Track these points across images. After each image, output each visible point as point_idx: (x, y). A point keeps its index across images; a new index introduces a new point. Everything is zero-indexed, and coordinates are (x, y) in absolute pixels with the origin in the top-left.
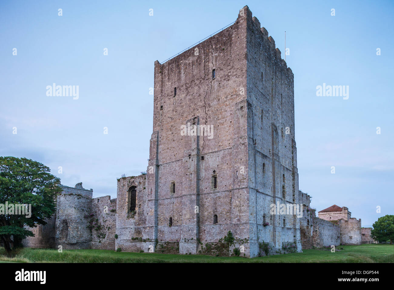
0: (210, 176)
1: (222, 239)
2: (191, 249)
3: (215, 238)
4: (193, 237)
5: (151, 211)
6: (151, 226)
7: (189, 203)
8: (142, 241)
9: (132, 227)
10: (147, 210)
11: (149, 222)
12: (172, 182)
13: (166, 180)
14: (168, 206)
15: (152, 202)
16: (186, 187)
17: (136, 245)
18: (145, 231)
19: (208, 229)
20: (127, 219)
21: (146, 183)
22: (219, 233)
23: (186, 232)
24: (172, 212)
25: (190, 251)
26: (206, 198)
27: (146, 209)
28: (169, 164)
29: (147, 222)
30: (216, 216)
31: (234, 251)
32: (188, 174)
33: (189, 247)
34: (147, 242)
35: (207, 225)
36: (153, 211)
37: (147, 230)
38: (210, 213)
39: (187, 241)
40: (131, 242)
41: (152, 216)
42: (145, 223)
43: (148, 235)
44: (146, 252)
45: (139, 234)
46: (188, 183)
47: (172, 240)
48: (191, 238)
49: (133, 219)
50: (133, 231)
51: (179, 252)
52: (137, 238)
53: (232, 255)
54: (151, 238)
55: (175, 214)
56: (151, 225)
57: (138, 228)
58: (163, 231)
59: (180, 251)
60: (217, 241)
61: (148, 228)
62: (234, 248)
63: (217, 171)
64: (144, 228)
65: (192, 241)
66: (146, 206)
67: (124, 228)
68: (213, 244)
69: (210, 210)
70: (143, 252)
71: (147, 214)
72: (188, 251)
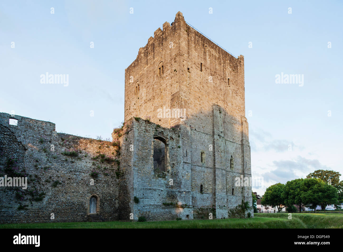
0: (230, 159)
1: (237, 206)
2: (225, 215)
3: (234, 206)
4: (224, 204)
5: (187, 175)
6: (187, 191)
7: (221, 176)
8: (179, 208)
9: (162, 189)
10: (183, 173)
11: (185, 187)
12: (202, 151)
13: (197, 147)
14: (199, 173)
15: (188, 165)
16: (219, 161)
17: (170, 212)
18: (180, 195)
19: (230, 198)
20: (153, 178)
21: (180, 142)
22: (236, 202)
23: (220, 200)
24: (203, 180)
25: (224, 216)
26: (228, 174)
27: (181, 171)
28: (199, 133)
29: (182, 186)
30: (233, 189)
31: (247, 215)
32: (219, 151)
33: (223, 213)
34: (185, 209)
35: (229, 195)
36: (189, 175)
37: (183, 195)
38: (230, 186)
39: (221, 208)
40: (163, 208)
41: (188, 180)
42: (180, 187)
43: (185, 201)
44: (184, 219)
45: (173, 198)
46: (219, 159)
47: (204, 207)
48: (223, 205)
49: (164, 179)
50: (165, 194)
51: (216, 218)
52: (171, 204)
53: (247, 217)
54: (188, 204)
55: (205, 183)
56: (187, 189)
57: (172, 191)
58: (195, 197)
59: (216, 216)
60: (235, 208)
61: (185, 193)
62: (247, 212)
63: (233, 157)
64: (179, 192)
65: (224, 208)
66: (181, 168)
67: (150, 189)
68: (233, 210)
69: (230, 185)
70: (180, 219)
71: (182, 177)
72: (222, 216)
